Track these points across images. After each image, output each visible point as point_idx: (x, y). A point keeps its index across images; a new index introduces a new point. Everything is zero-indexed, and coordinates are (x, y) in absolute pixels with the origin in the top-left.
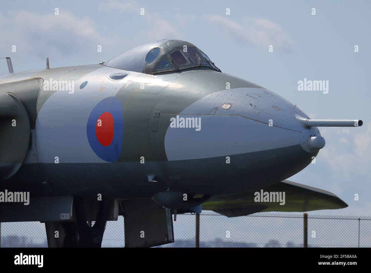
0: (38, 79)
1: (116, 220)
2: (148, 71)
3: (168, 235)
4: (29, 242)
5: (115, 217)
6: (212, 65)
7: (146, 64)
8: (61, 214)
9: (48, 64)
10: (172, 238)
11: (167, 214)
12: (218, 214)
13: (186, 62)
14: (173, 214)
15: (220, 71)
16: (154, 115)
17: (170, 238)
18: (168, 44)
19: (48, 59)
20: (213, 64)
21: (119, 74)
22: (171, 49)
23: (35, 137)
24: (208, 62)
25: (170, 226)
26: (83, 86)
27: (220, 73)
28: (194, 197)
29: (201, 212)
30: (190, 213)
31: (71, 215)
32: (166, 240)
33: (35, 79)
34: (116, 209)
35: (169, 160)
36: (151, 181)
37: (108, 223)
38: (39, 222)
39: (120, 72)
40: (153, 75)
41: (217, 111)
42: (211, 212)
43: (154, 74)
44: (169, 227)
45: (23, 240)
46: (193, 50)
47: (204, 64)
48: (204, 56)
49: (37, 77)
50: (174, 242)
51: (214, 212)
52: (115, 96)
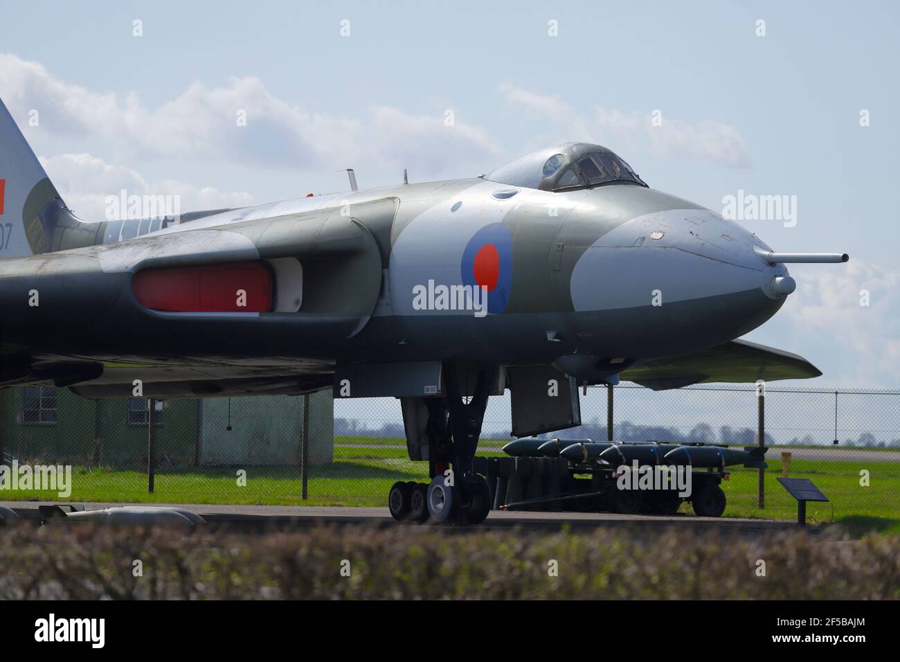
0: (392, 199)
1: (502, 394)
2: (546, 187)
3: (572, 416)
4: (361, 427)
5: (500, 389)
6: (637, 179)
7: (544, 177)
8: (426, 387)
9: (406, 178)
10: (578, 420)
11: (571, 386)
12: (639, 386)
13: (598, 173)
14: (580, 386)
15: (648, 187)
16: (555, 248)
17: (576, 419)
18: (574, 149)
19: (406, 170)
20: (638, 176)
21: (506, 191)
22: (579, 156)
23: (389, 278)
24: (631, 174)
25: (576, 403)
26: (454, 209)
27: (647, 188)
28: (613, 362)
29: (617, 383)
30: (603, 385)
31: (440, 389)
32: (570, 422)
33: (389, 198)
34: (502, 380)
35: (576, 310)
36: (551, 340)
37: (491, 398)
38: (393, 398)
39: (506, 189)
40: (553, 193)
41: (645, 242)
42: (630, 383)
43: (555, 191)
44: (574, 405)
45: (354, 425)
46: (608, 158)
47: (625, 176)
48: (625, 166)
49: (391, 196)
50: (580, 425)
51: (633, 383)
52: (500, 221)
